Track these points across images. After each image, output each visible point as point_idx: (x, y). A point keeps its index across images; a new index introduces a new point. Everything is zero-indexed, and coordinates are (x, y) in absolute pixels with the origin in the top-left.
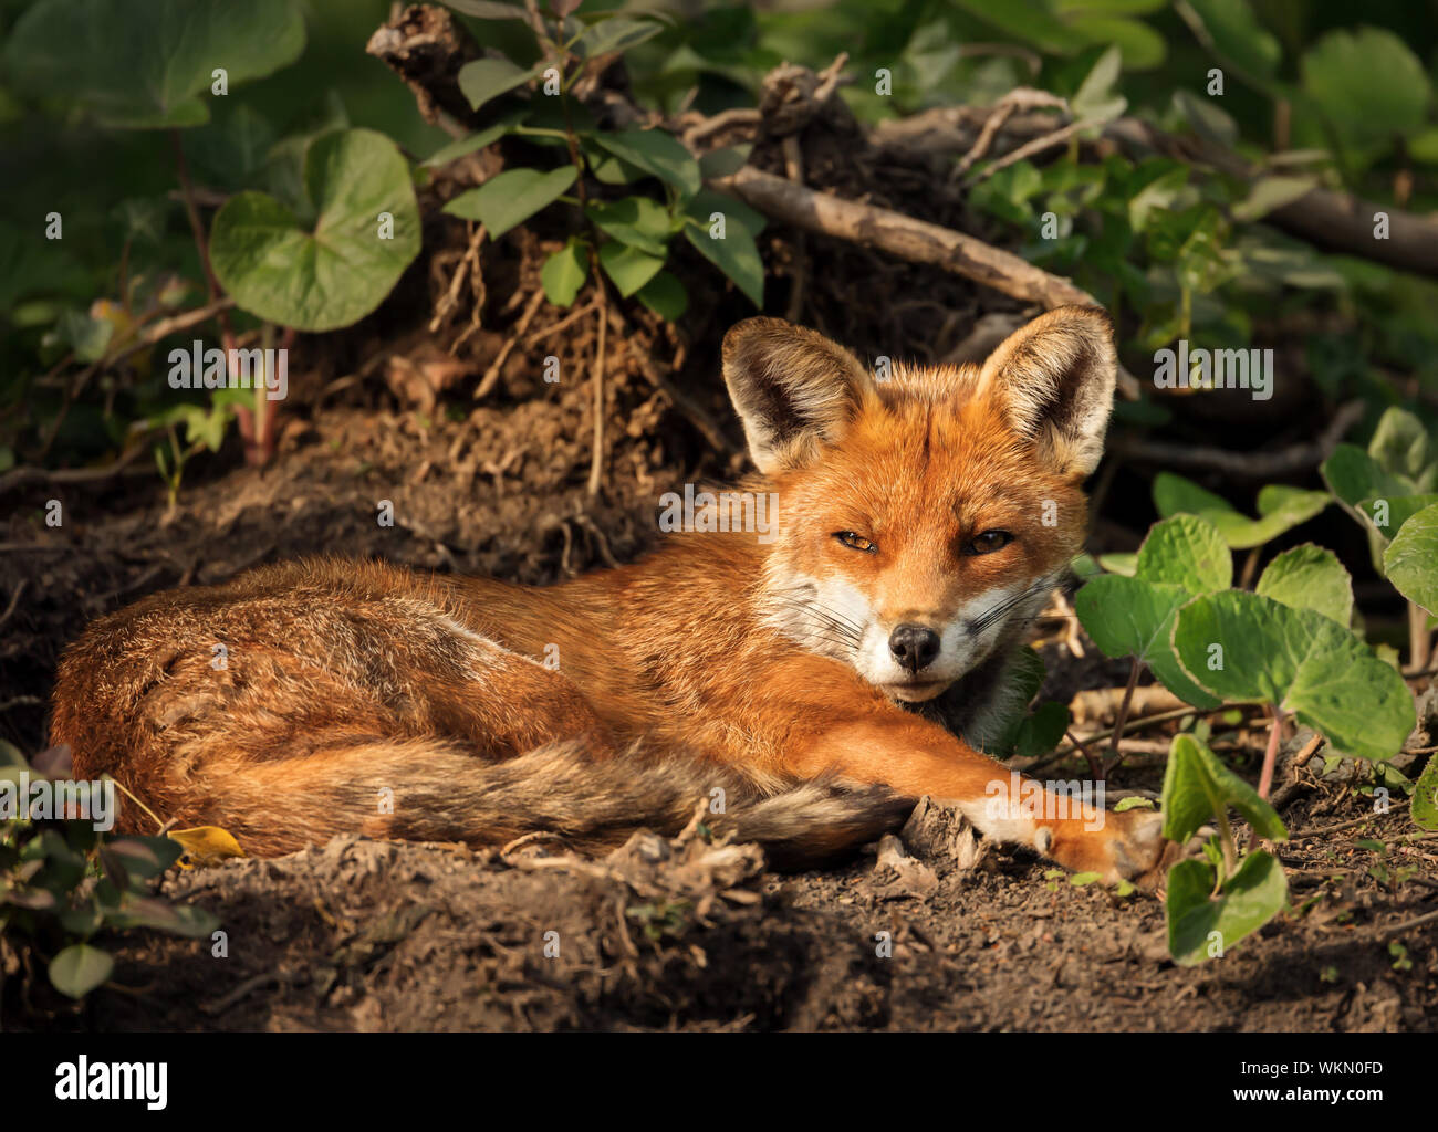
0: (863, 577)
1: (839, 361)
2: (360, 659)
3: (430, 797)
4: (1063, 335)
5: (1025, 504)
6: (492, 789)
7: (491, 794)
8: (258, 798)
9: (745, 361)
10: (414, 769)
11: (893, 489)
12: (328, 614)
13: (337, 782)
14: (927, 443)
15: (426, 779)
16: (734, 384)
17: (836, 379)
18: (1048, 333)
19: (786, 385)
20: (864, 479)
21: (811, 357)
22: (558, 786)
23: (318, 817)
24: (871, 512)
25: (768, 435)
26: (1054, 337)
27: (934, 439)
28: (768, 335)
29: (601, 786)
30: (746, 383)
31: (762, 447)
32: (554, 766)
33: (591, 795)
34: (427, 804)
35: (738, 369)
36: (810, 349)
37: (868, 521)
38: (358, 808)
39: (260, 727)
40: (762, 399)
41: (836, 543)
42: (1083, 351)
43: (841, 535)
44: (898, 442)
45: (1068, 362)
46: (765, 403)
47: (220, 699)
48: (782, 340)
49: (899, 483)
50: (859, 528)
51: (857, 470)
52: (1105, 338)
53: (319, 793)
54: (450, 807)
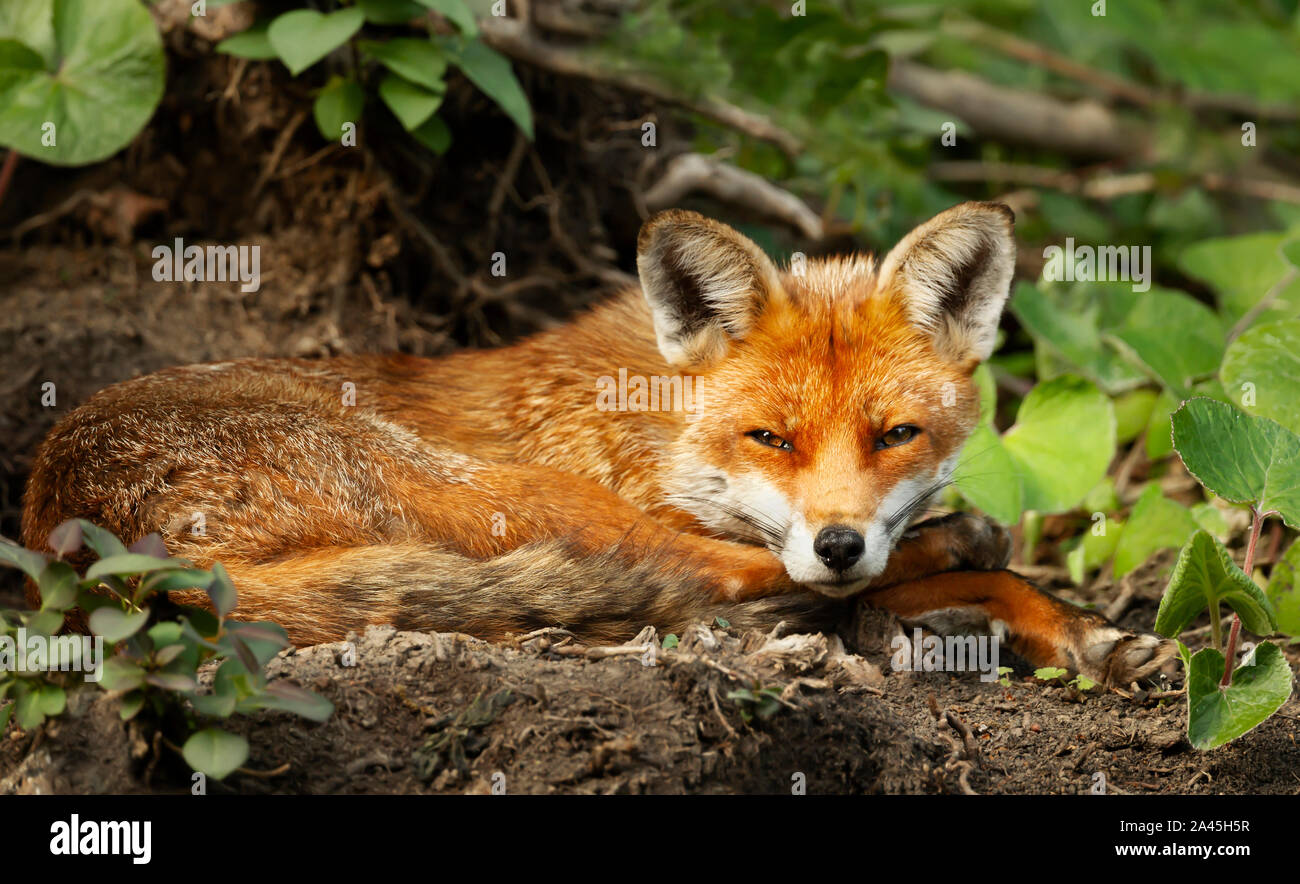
0: (780, 475)
1: (748, 255)
2: (352, 479)
3: (430, 594)
4: (965, 230)
5: (927, 397)
6: (486, 585)
7: (486, 589)
8: (263, 599)
9: (659, 252)
10: (414, 567)
11: (805, 387)
12: (318, 430)
13: (339, 580)
14: (832, 340)
15: (424, 576)
16: (646, 275)
17: (745, 272)
18: (951, 228)
19: (698, 276)
20: (774, 379)
21: (722, 249)
22: (549, 581)
23: (322, 614)
24: (785, 412)
25: (675, 326)
26: (957, 232)
27: (839, 335)
28: (683, 227)
29: (592, 580)
30: (658, 274)
31: (669, 338)
32: (544, 561)
33: (581, 589)
34: (428, 600)
35: (652, 260)
36: (723, 241)
37: (782, 420)
38: (360, 604)
39: (256, 539)
40: (672, 290)
41: (750, 442)
42: (983, 243)
43: (756, 433)
44: (804, 339)
45: (969, 255)
46: (674, 295)
47: (222, 511)
48: (696, 232)
49: (809, 381)
50: (773, 426)
51: (767, 368)
52: (1006, 231)
53: (322, 590)
54: (449, 602)
